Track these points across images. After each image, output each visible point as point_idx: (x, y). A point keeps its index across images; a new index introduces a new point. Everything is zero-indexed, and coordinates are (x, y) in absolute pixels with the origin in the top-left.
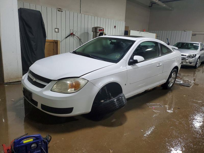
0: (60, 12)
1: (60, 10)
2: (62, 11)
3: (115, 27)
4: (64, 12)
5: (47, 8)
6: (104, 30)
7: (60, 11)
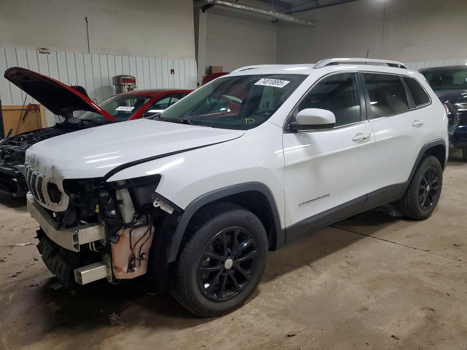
0: (46, 54)
1: (43, 51)
2: (49, 53)
3: (172, 71)
4: (53, 54)
5: (17, 50)
6: (135, 80)
7: (44, 53)
